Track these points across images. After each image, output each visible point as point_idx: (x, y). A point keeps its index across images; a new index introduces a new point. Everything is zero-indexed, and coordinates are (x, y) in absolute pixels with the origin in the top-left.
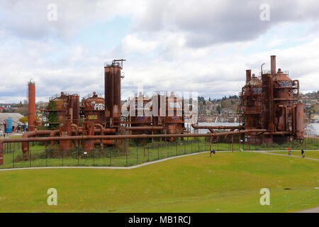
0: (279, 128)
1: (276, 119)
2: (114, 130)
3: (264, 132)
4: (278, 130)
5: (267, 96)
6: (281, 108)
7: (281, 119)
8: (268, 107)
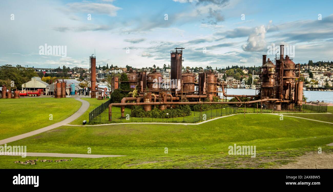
0: (286, 97)
1: (284, 91)
2: (178, 98)
3: (276, 101)
4: (285, 99)
5: (279, 76)
6: (288, 84)
7: (287, 91)
8: (279, 83)
